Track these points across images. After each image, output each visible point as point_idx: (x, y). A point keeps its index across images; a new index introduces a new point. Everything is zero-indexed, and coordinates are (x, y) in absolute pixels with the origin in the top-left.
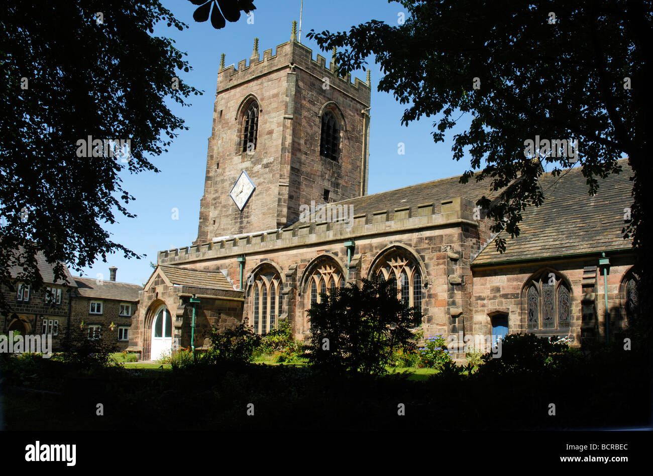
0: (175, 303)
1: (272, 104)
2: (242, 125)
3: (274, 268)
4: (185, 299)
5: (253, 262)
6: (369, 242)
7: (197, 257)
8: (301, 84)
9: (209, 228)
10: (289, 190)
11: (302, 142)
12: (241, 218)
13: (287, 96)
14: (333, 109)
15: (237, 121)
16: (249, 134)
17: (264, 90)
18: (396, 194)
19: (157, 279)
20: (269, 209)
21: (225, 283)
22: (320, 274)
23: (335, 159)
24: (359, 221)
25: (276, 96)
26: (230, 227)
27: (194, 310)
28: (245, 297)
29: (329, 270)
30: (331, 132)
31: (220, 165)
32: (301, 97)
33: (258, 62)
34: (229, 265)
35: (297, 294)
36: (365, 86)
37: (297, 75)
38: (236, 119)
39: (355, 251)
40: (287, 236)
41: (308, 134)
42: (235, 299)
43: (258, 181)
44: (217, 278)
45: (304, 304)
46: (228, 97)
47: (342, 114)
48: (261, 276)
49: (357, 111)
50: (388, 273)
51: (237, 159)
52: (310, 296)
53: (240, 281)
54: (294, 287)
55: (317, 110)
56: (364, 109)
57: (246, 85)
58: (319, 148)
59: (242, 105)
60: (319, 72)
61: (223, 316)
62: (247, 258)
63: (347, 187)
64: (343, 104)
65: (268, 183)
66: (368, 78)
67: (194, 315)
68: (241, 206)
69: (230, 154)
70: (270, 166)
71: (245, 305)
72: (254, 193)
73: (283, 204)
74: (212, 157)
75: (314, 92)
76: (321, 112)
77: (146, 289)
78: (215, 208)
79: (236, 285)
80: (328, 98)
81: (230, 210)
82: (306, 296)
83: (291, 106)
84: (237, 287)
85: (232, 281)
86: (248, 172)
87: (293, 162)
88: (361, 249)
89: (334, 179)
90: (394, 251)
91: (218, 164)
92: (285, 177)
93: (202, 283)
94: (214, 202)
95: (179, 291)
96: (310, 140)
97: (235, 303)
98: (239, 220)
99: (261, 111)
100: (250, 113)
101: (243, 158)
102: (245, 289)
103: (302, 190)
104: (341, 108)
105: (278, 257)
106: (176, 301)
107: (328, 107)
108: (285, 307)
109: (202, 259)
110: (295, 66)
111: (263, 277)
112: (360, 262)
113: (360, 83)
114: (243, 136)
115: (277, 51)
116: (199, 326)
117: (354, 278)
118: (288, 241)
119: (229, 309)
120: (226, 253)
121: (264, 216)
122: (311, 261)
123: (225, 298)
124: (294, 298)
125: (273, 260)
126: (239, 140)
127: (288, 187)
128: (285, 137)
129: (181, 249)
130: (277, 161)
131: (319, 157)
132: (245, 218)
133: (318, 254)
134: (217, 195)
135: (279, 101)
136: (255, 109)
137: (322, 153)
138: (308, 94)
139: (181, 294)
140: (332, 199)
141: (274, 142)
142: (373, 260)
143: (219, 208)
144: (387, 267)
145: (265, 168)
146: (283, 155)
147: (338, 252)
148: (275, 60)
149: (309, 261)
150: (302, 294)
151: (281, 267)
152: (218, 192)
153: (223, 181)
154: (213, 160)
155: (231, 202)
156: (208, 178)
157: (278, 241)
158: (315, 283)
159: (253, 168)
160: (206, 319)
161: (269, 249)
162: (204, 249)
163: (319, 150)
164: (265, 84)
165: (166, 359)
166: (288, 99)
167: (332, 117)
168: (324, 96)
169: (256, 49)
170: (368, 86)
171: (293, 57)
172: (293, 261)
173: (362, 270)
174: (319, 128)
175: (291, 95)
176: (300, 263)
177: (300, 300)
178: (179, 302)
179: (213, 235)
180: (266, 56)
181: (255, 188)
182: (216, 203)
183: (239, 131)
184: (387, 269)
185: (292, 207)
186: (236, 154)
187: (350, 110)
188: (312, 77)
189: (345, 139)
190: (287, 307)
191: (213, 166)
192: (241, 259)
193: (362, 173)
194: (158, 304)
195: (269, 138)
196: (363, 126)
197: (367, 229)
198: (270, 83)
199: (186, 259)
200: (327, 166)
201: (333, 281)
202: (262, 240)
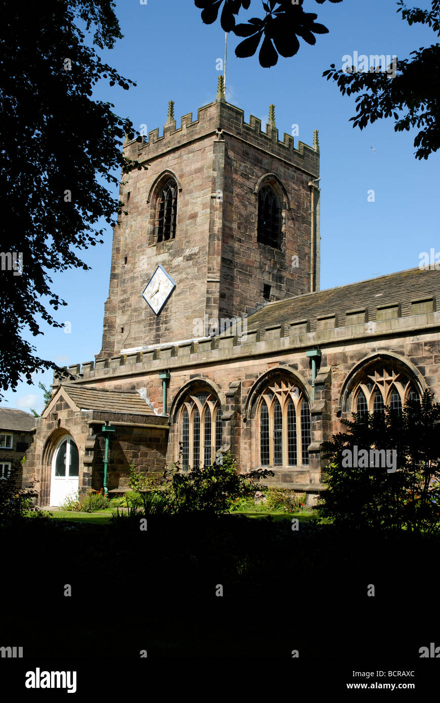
0: (83, 432)
1: (195, 181)
2: (155, 209)
3: (209, 386)
4: (96, 428)
5: (180, 380)
6: (341, 351)
7: (106, 374)
8: (231, 154)
9: (116, 337)
10: (220, 286)
11: (235, 226)
12: (158, 324)
13: (214, 170)
14: (272, 183)
15: (150, 204)
16: (165, 220)
17: (183, 164)
18: (365, 287)
19: (59, 403)
20: (194, 311)
21: (144, 407)
22: (272, 393)
23: (277, 245)
24: (326, 324)
25: (199, 170)
26: (143, 335)
27: (107, 441)
28: (169, 424)
29: (284, 388)
30: (270, 212)
31: (128, 259)
32: (231, 171)
33: (175, 130)
34: (148, 384)
35: (242, 420)
36: (312, 152)
37: (226, 143)
38: (148, 202)
39: (322, 363)
40: (226, 346)
41: (241, 215)
42: (157, 426)
43: (179, 277)
44: (133, 400)
45: (251, 433)
46: (137, 176)
47: (284, 189)
48: (191, 396)
49: (303, 183)
50: (370, 391)
51: (151, 251)
52: (260, 422)
53: (164, 404)
54: (238, 411)
55: (252, 186)
56: (312, 180)
57: (160, 160)
58: (256, 232)
59: (156, 185)
60: (254, 137)
61: (143, 449)
62: (172, 374)
63: (292, 280)
64: (285, 175)
65: (192, 279)
66: (316, 141)
67: (107, 448)
68: (157, 309)
69: (141, 246)
70: (195, 258)
71: (170, 434)
72: (174, 292)
73: (213, 304)
74: (118, 250)
75: (248, 163)
76: (257, 187)
77: (45, 415)
78: (123, 312)
79: (157, 409)
80: (265, 169)
81: (143, 315)
82: (253, 422)
83: (220, 181)
84: (159, 411)
85: (153, 403)
86: (166, 266)
87: (224, 251)
88: (331, 360)
89: (275, 271)
90: (378, 360)
91: (126, 259)
92: (215, 271)
93: (116, 407)
94: (121, 305)
95: (88, 417)
96: (245, 223)
97: (158, 432)
98: (155, 327)
99: (181, 190)
100: (165, 194)
101: (158, 249)
102: (171, 413)
103: (236, 286)
104: (283, 181)
105: (214, 372)
106: (85, 430)
107: (266, 181)
108: (227, 437)
109: (112, 376)
110: (223, 132)
111: (194, 398)
112: (329, 378)
113: (305, 148)
114: (157, 223)
115: (199, 116)
116: (113, 463)
117: (323, 398)
118: (227, 351)
119: (151, 440)
120: (144, 368)
121: (187, 321)
122: (259, 377)
123: (145, 425)
124: (238, 425)
125: (207, 376)
126: (152, 228)
127: (218, 284)
128: (214, 221)
129: (84, 365)
130: (203, 251)
131: (257, 244)
132: (162, 323)
133: (269, 367)
134: (125, 296)
135: (205, 177)
136: (172, 189)
137: (259, 239)
138: (240, 165)
139: (91, 421)
140: (274, 296)
141: (199, 227)
142: (348, 374)
143: (129, 313)
144: (369, 383)
145: (187, 260)
146: (211, 243)
147: (297, 364)
148: (197, 126)
149: (257, 377)
150: (248, 419)
151: (218, 385)
152: (126, 292)
153: (133, 279)
154: (119, 253)
155: (144, 304)
156: (113, 276)
157: (213, 351)
158: (266, 405)
159: (171, 261)
160: (123, 452)
161: (202, 362)
162: (114, 364)
163: (256, 236)
164: (185, 157)
165: (73, 505)
166: (215, 174)
167: (271, 194)
168: (261, 168)
169: (172, 115)
170: (315, 151)
171: (221, 120)
172: (234, 377)
173: (332, 387)
174: (255, 208)
175: (219, 168)
176: (244, 380)
177: (245, 427)
178: (89, 432)
179: (120, 346)
180: (185, 122)
181: (175, 287)
182: (124, 307)
183: (153, 216)
184: (368, 386)
185: (223, 309)
186: (149, 245)
187: (294, 183)
188: (245, 145)
189: (289, 219)
190: (229, 437)
191: (119, 261)
192: (164, 376)
193: (312, 262)
194: (60, 433)
195: (191, 223)
196: (310, 203)
197: (338, 333)
198: (191, 155)
199: (90, 377)
200: (267, 255)
201: (292, 401)
202: (192, 351)
